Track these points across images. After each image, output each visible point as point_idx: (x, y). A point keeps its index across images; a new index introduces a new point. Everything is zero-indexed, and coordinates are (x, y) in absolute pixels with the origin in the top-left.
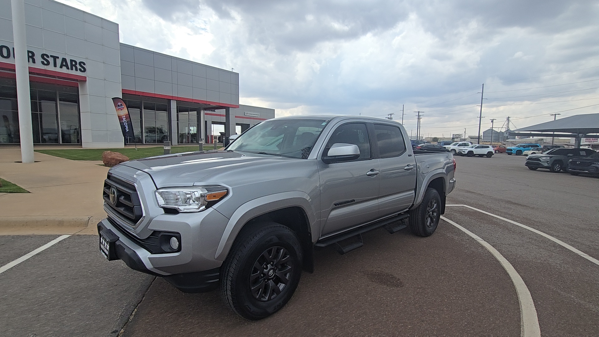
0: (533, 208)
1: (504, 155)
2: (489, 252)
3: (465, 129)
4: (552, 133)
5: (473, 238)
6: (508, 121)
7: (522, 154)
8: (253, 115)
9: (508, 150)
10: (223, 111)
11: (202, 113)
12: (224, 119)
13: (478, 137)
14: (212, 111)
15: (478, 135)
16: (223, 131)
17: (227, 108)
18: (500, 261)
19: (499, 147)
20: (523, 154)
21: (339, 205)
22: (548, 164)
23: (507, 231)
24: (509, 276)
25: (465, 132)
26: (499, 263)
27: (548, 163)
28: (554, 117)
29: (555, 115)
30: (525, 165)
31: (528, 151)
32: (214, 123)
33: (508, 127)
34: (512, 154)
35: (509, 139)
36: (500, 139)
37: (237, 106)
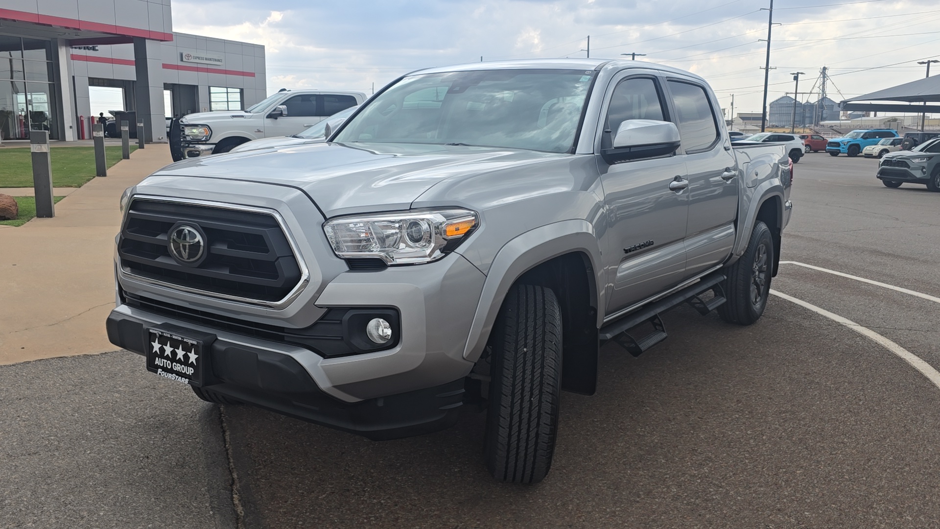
0: (925, 262)
1: (823, 157)
2: (877, 344)
3: (733, 95)
4: (922, 104)
5: (839, 323)
6: (824, 77)
7: (860, 154)
8: (205, 62)
9: (831, 144)
10: (127, 51)
11: (63, 54)
12: (130, 73)
13: (761, 116)
14: (88, 48)
15: (761, 112)
16: (120, 108)
17: (139, 41)
18: (905, 358)
19: (812, 138)
20: (863, 154)
21: (631, 252)
22: (924, 173)
23: (896, 306)
24: (930, 381)
25: (732, 104)
26: (904, 361)
27: (924, 170)
28: (926, 68)
29: (929, 62)
30: (878, 177)
31: (873, 147)
32: (95, 82)
33: (823, 90)
34: (840, 155)
35: (825, 119)
36: (807, 120)
37: (166, 37)
